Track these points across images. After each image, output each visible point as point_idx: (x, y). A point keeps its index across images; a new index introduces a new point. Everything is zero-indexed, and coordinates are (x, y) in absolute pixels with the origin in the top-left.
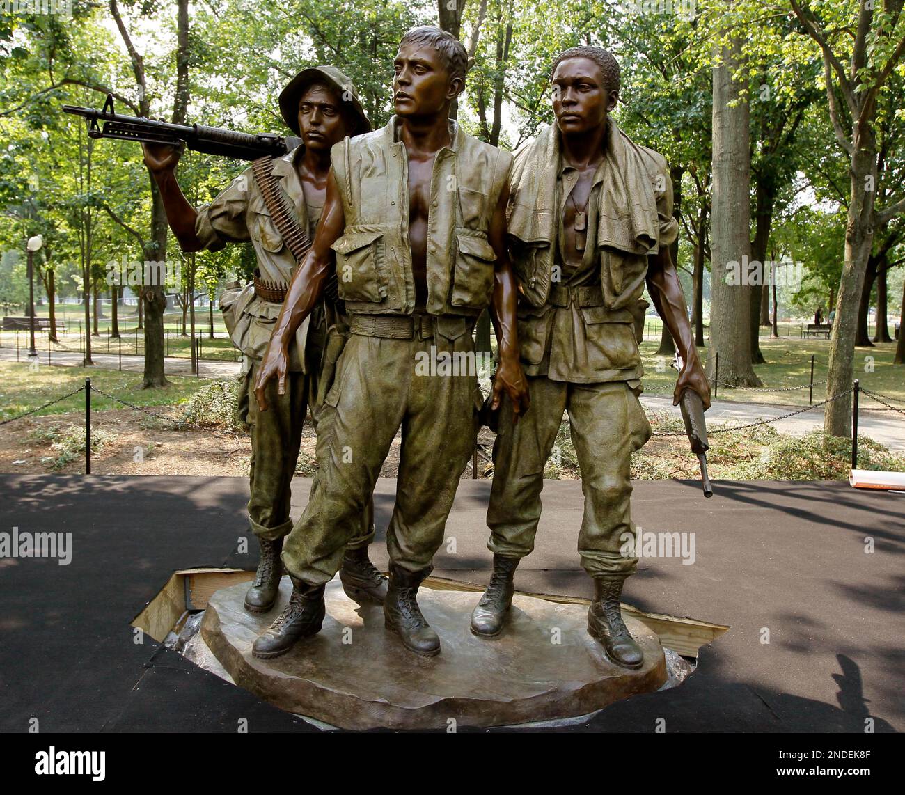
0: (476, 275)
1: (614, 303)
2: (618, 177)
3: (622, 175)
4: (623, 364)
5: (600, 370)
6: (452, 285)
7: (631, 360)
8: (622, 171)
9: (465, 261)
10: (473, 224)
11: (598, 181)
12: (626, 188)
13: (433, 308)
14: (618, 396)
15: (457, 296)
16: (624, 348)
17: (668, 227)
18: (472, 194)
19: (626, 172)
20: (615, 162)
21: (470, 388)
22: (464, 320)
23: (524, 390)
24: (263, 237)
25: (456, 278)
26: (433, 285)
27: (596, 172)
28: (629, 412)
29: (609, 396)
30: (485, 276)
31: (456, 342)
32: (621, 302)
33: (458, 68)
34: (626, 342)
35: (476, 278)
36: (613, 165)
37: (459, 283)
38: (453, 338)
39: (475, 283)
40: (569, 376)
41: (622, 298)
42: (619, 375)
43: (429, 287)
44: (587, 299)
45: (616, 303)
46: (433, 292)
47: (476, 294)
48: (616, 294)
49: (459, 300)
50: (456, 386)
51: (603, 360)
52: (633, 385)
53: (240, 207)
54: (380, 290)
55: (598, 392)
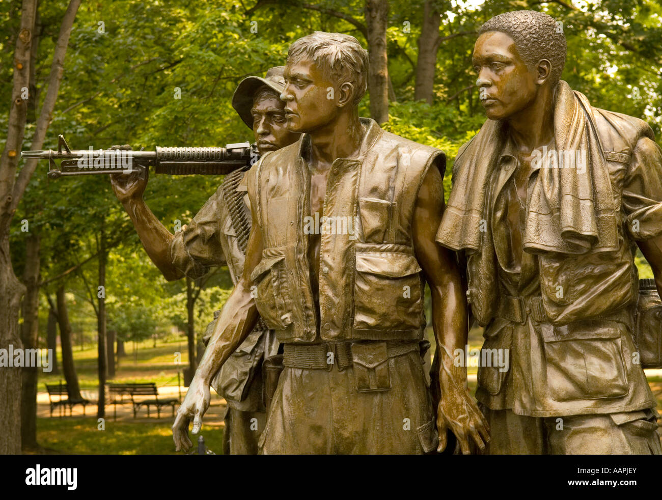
1: (557, 315)
6: (353, 308)
7: (610, 387)
9: (365, 281)
10: (376, 238)
13: (328, 334)
14: (596, 435)
15: (359, 318)
16: (599, 371)
18: (372, 205)
22: (383, 344)
23: (472, 426)
25: (357, 300)
26: (328, 309)
29: (583, 434)
31: (377, 371)
34: (604, 364)
37: (361, 305)
42: (595, 406)
43: (322, 311)
46: (328, 317)
47: (385, 315)
48: (559, 305)
49: (363, 323)
51: (569, 387)
52: (620, 419)
53: (210, 229)
54: (283, 317)
55: (570, 429)
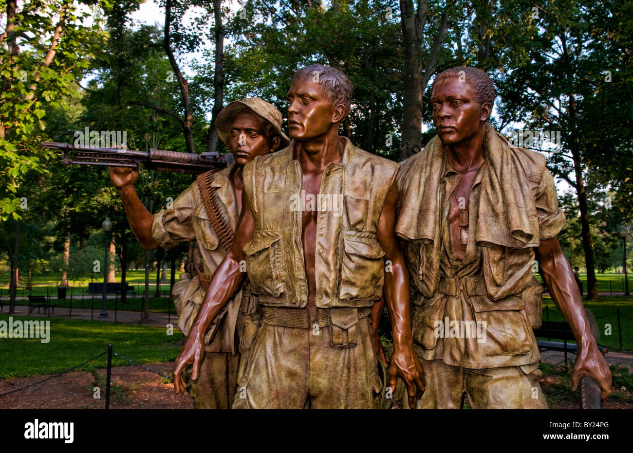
0: (361, 271)
1: (496, 293)
2: (494, 177)
3: (499, 176)
4: (514, 350)
5: (491, 355)
6: (340, 281)
7: (523, 346)
8: (498, 173)
9: (351, 260)
10: (359, 227)
11: (477, 182)
12: (502, 189)
13: (322, 302)
14: (511, 382)
15: (344, 291)
16: (514, 334)
17: (551, 220)
18: (358, 201)
19: (501, 174)
20: (492, 164)
21: (367, 371)
22: (356, 310)
23: (417, 374)
24: (204, 237)
25: (343, 276)
26: (321, 282)
27: (477, 174)
28: (524, 397)
29: (502, 381)
30: (371, 271)
31: (350, 330)
32: (504, 292)
33: (340, 97)
34: (517, 329)
35: (362, 274)
36: (490, 167)
37: (346, 279)
38: (346, 327)
39: (362, 279)
40: (461, 361)
41: (504, 289)
42: (512, 360)
43: (317, 284)
44: (475, 288)
45: (499, 293)
46: (321, 288)
47: (363, 288)
48: (498, 286)
49: (347, 294)
50: (352, 370)
51: (494, 347)
52: (526, 370)
53: (186, 213)
54: (278, 287)
55: (492, 377)
